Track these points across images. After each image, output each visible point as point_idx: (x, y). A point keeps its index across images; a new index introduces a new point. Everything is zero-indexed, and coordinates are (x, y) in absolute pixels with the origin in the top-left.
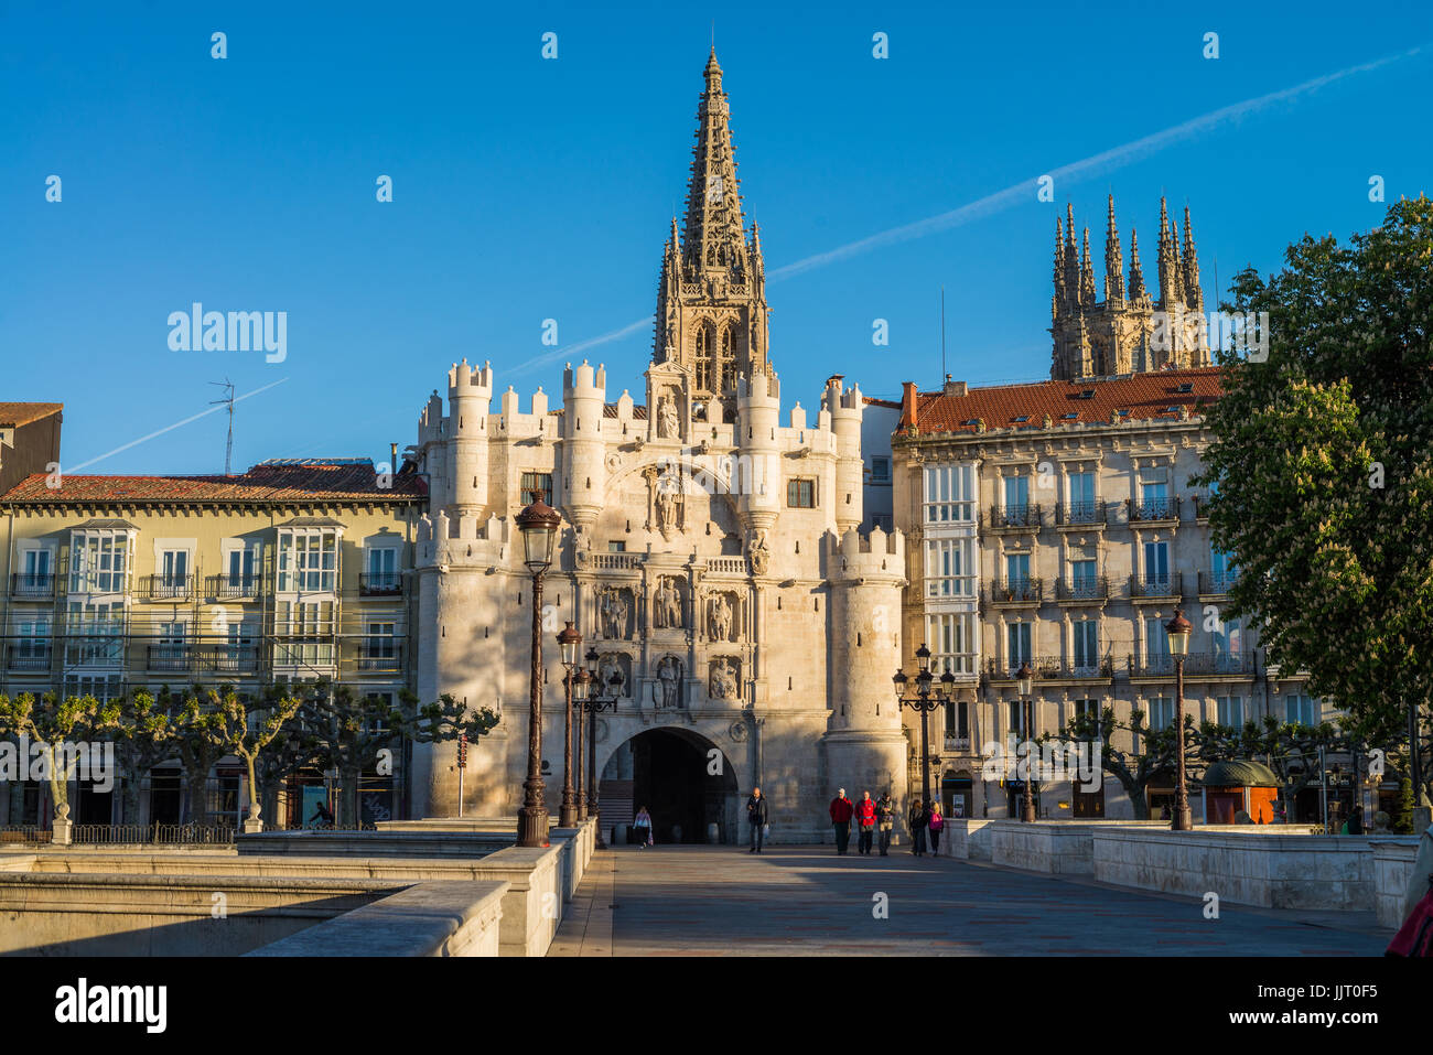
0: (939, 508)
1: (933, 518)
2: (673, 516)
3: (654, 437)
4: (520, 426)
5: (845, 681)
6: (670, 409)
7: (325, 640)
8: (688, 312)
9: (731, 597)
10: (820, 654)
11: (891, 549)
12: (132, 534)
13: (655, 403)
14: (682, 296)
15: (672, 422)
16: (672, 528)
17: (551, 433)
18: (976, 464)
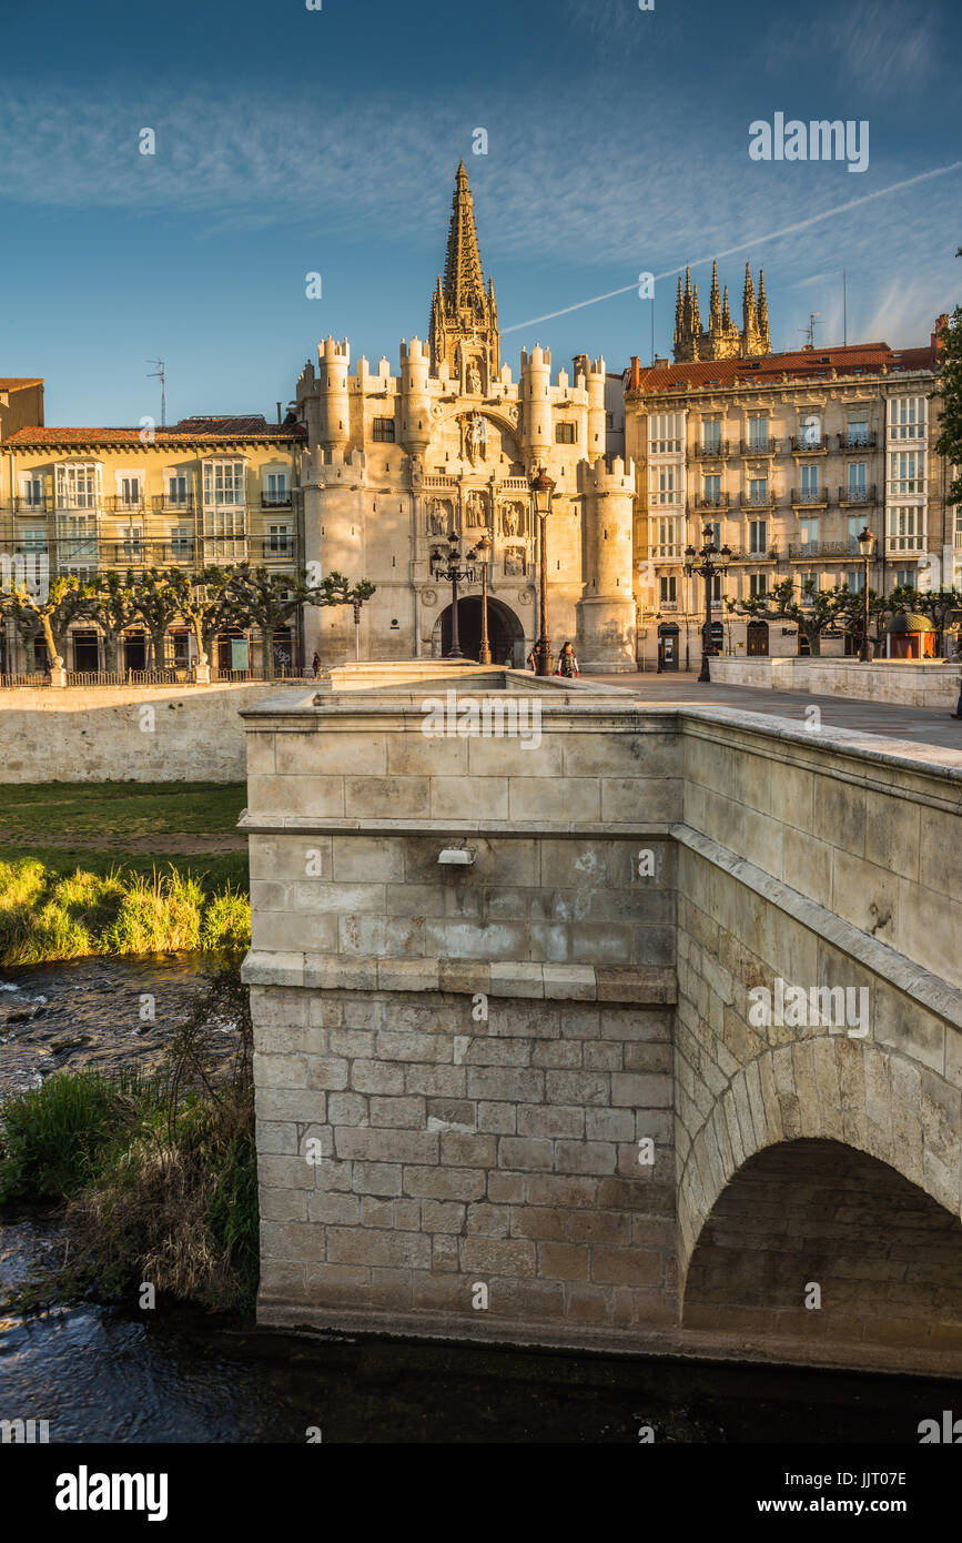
0: (658, 444)
1: (654, 451)
2: (478, 449)
3: (464, 393)
4: (371, 384)
5: (596, 562)
6: (475, 373)
7: (241, 538)
8: (449, 337)
9: (518, 506)
10: (578, 545)
11: (627, 472)
12: (98, 466)
13: (464, 369)
14: (445, 327)
15: (476, 382)
16: (477, 458)
17: (392, 390)
18: (685, 412)
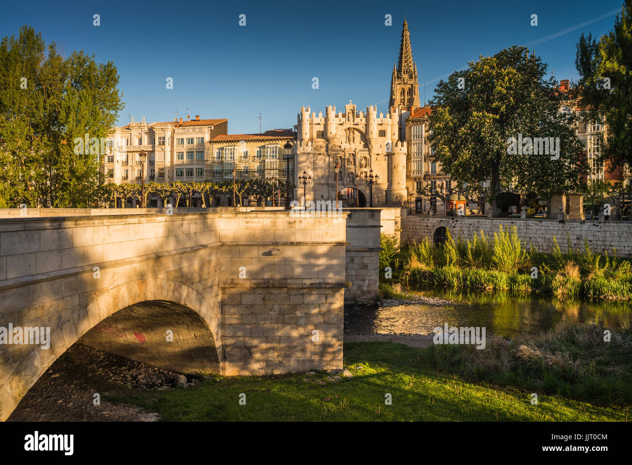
0: (415, 136)
1: (414, 138)
2: (352, 140)
3: (347, 122)
4: (316, 120)
5: (392, 177)
6: (351, 115)
7: (276, 169)
8: (398, 86)
9: (365, 158)
10: (386, 170)
11: (402, 146)
12: (236, 147)
13: (347, 113)
14: (397, 83)
15: (351, 118)
16: (352, 142)
17: (323, 122)
18: (424, 125)
